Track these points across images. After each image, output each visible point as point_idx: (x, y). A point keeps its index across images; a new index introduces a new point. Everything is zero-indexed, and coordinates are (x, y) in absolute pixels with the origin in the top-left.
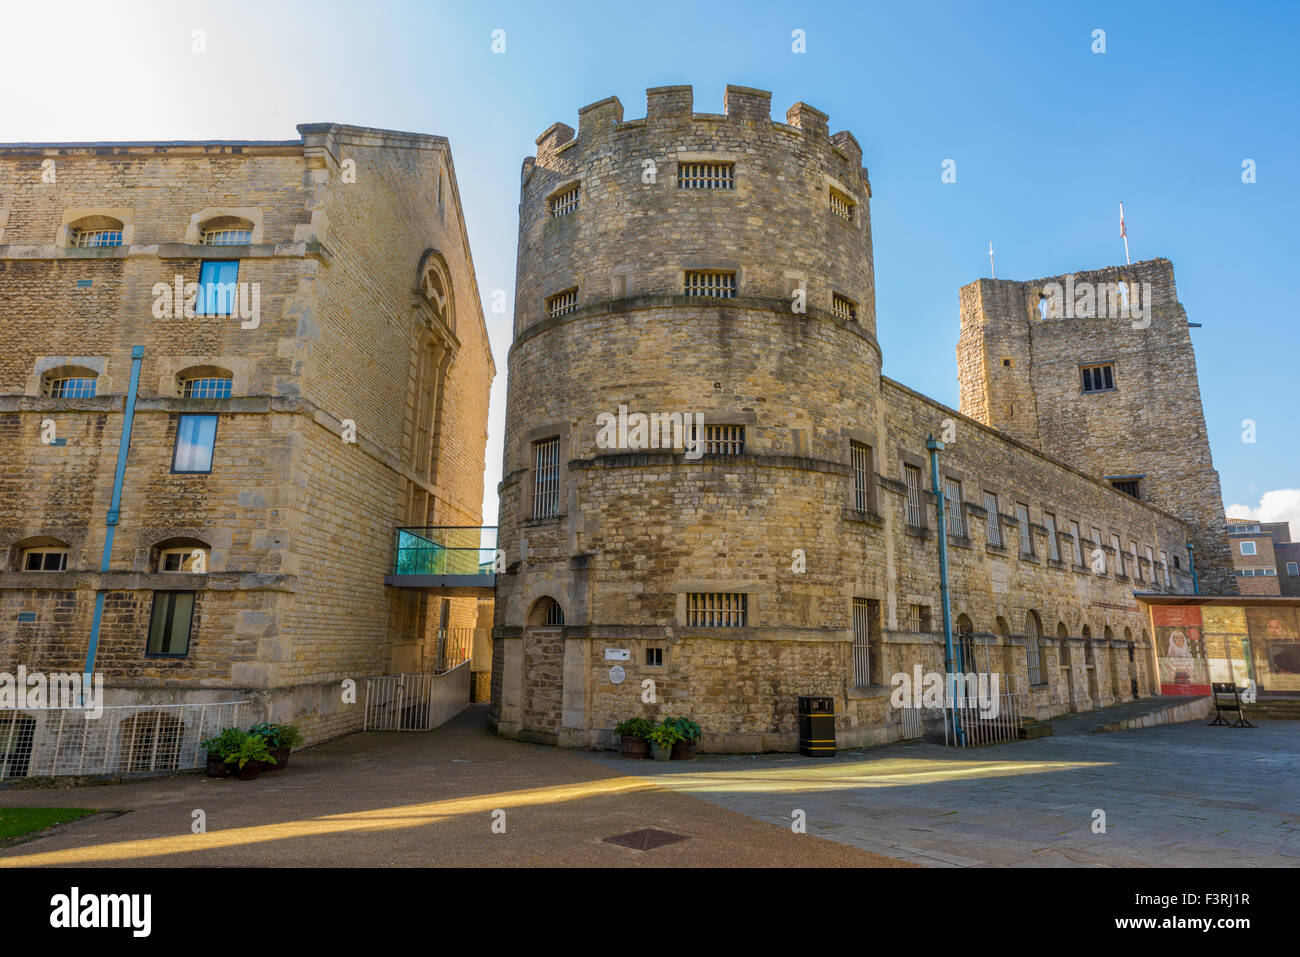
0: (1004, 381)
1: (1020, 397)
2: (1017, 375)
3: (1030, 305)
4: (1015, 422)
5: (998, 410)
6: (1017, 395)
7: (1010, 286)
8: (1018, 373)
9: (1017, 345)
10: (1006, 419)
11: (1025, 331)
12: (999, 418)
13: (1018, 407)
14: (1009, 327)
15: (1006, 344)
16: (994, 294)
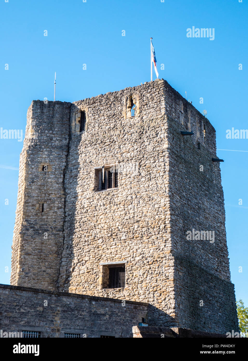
0: (39, 184)
1: (52, 196)
2: (51, 179)
3: (73, 121)
4: (44, 217)
5: (30, 208)
6: (49, 195)
7: (57, 106)
8: (52, 176)
9: (55, 153)
10: (36, 215)
11: (65, 142)
12: (30, 214)
13: (49, 204)
14: (51, 139)
15: (46, 153)
16: (42, 112)
